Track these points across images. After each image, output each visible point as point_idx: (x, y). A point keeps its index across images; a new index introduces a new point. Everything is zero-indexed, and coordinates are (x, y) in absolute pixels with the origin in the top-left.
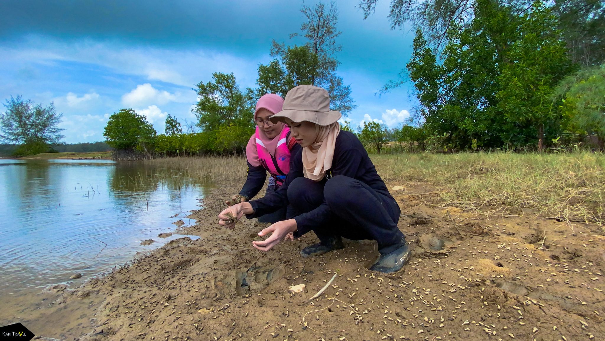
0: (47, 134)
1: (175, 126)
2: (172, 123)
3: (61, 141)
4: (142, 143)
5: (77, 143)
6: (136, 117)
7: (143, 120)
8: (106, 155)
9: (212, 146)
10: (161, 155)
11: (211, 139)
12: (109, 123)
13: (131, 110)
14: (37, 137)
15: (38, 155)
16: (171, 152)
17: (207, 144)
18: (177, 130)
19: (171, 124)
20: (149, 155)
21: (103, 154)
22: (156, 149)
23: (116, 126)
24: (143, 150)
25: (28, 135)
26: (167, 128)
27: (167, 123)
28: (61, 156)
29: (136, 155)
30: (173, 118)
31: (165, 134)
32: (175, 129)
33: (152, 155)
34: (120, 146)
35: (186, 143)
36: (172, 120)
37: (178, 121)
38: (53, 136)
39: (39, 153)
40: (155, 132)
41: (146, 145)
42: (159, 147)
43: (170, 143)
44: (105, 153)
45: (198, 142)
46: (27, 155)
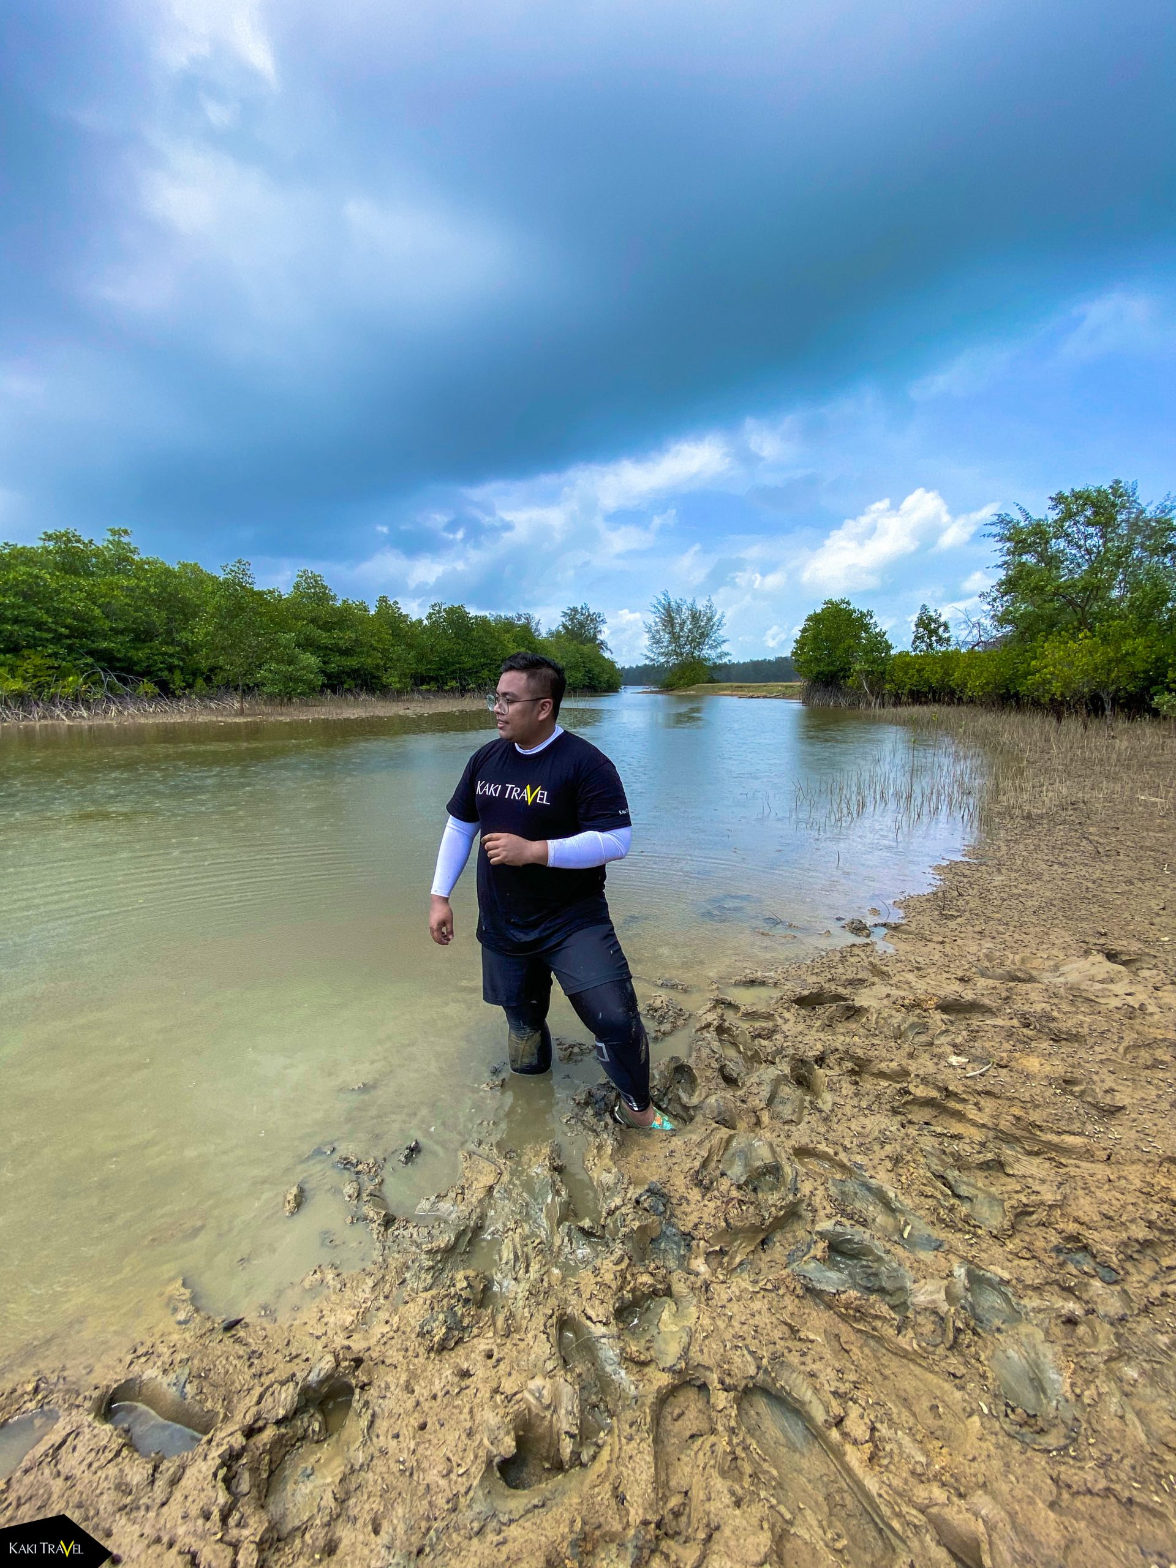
0: (706, 652)
1: (934, 632)
2: (928, 626)
3: (725, 660)
4: (861, 672)
5: (747, 660)
6: (855, 615)
7: (867, 620)
8: (789, 691)
9: (1021, 684)
10: (897, 701)
11: (1022, 668)
12: (804, 631)
13: (843, 602)
14: (693, 657)
15: (695, 687)
16: (918, 691)
17: (1011, 680)
18: (940, 640)
19: (926, 627)
20: (870, 697)
21: (787, 687)
22: (888, 686)
23: (815, 638)
24: (860, 687)
25: (682, 654)
26: (917, 638)
27: (917, 626)
28: (723, 689)
29: (845, 695)
30: (932, 613)
31: (911, 649)
32: (934, 638)
33: (877, 698)
34: (817, 677)
35: (956, 675)
36: (930, 618)
37: (942, 620)
38: (713, 654)
39: (694, 684)
40: (889, 647)
41: (867, 676)
42: (893, 681)
43: (919, 671)
44: (791, 687)
45: (985, 675)
46: (679, 688)
